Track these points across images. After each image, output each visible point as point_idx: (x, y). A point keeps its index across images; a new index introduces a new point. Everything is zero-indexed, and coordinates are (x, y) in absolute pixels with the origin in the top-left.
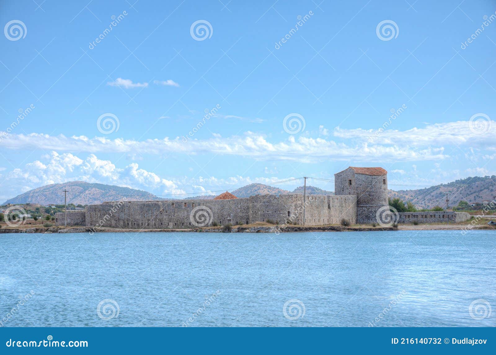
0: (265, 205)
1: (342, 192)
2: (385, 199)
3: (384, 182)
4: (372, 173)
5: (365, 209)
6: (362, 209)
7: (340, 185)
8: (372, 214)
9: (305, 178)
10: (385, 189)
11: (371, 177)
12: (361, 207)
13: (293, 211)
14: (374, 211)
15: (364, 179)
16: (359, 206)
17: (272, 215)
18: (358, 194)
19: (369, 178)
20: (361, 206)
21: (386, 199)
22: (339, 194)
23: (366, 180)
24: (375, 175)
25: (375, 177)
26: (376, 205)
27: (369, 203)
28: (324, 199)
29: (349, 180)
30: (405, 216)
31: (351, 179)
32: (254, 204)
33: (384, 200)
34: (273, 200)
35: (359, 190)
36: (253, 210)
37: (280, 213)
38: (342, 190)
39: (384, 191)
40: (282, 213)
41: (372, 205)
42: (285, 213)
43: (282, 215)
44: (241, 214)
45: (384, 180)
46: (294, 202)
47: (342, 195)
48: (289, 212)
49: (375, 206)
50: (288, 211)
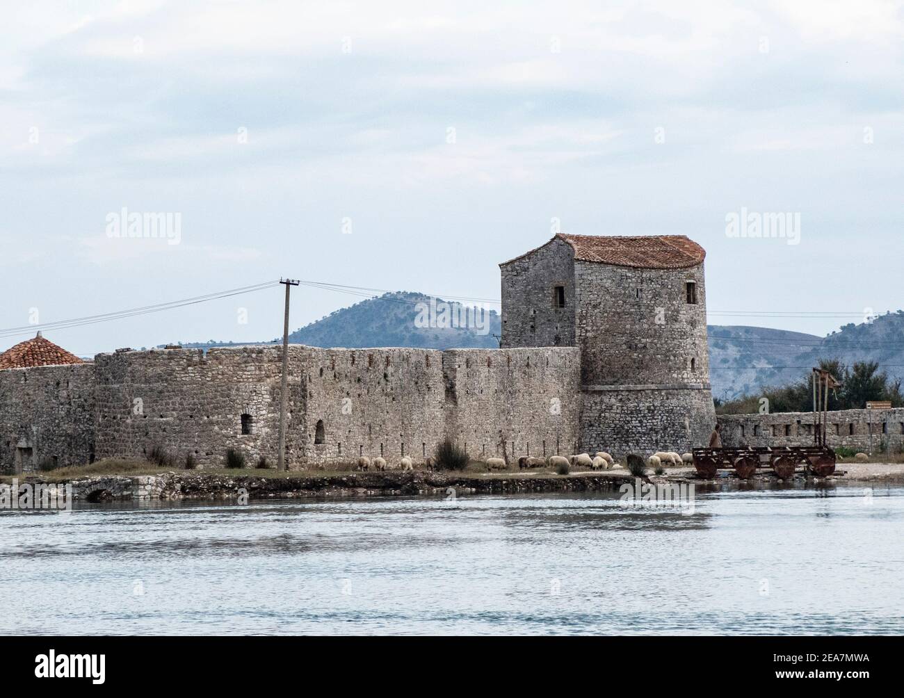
0: (152, 390)
1: (529, 334)
2: (693, 361)
3: (692, 293)
4: (641, 260)
5: (613, 400)
6: (602, 401)
7: (523, 308)
8: (641, 422)
9: (288, 284)
10: (693, 323)
11: (638, 273)
12: (595, 392)
13: (264, 412)
14: (649, 408)
15: (608, 283)
16: (590, 388)
17: (177, 429)
18: (584, 341)
19: (627, 278)
20: (598, 387)
21: (696, 362)
22: (519, 343)
23: (619, 285)
24: (653, 268)
25: (653, 274)
26: (653, 387)
27: (627, 377)
28: (428, 365)
29: (556, 288)
30: (773, 426)
31: (562, 284)
32: (110, 386)
33: (689, 363)
34: (183, 369)
35: (589, 328)
36: (106, 410)
37: (212, 423)
38: (528, 327)
39: (688, 328)
40: (217, 423)
41: (639, 387)
42: (229, 423)
43: (216, 428)
44: (68, 427)
45: (690, 287)
46: (268, 377)
47: (528, 345)
48: (246, 419)
49: (653, 390)
50: (241, 412)
